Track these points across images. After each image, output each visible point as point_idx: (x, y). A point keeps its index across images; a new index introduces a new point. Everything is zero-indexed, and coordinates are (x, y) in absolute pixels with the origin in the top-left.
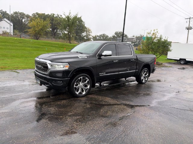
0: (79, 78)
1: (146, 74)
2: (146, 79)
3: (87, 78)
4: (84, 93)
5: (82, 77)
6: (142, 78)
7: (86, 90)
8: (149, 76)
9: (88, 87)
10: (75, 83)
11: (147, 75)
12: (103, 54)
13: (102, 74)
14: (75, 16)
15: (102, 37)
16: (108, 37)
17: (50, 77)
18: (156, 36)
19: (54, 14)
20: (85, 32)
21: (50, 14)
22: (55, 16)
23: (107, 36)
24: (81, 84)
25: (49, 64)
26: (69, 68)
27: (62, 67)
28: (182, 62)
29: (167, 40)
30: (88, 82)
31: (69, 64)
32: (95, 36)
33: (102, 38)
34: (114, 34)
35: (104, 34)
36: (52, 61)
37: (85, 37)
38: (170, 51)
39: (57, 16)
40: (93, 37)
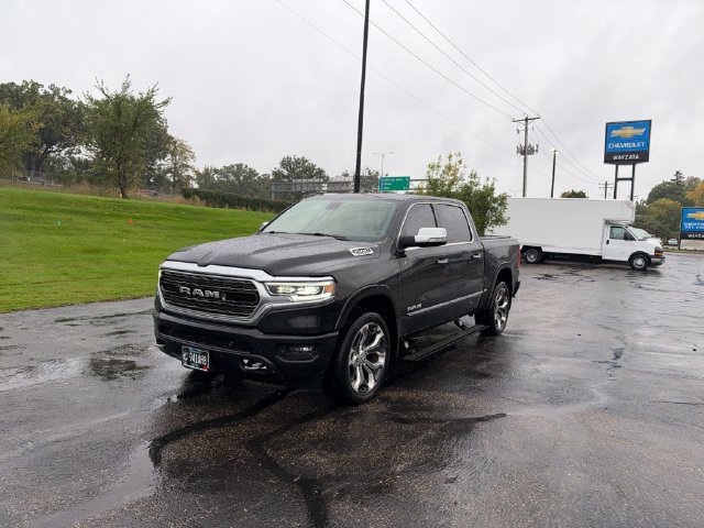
0: (361, 330)
1: (501, 303)
2: (504, 319)
3: (379, 329)
4: (371, 385)
5: (367, 326)
6: (496, 316)
7: (374, 372)
8: (509, 307)
9: (382, 361)
10: (352, 351)
11: (505, 304)
12: (419, 238)
13: (415, 310)
14: (144, 96)
15: (234, 173)
16: (257, 174)
17: (265, 333)
18: (458, 175)
19: (35, 86)
20: (169, 156)
21: (19, 83)
22: (41, 92)
23: (253, 173)
24: (361, 352)
25: (262, 282)
26: (336, 294)
27: (315, 290)
28: (531, 258)
29: (492, 190)
30: (381, 339)
31: (335, 280)
32: (207, 170)
33: (232, 178)
34: (278, 166)
35: (240, 166)
36: (271, 270)
37: (169, 175)
38: (500, 221)
39: (51, 92)
40: (197, 173)
